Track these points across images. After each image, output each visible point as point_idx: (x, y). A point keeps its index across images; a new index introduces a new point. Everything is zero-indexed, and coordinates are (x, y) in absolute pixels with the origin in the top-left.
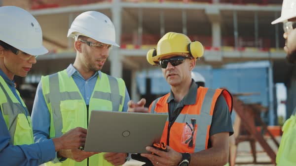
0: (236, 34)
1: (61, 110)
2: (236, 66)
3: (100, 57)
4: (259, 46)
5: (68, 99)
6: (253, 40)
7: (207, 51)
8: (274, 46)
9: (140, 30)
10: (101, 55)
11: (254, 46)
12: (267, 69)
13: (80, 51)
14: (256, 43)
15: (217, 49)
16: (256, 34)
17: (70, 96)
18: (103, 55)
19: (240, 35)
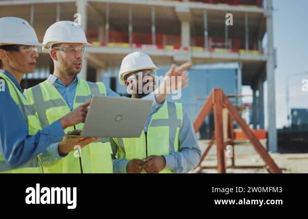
0: (206, 33)
1: (48, 117)
2: (205, 67)
3: (75, 60)
4: (228, 47)
5: (52, 107)
6: (223, 41)
7: (176, 51)
8: (244, 48)
9: (107, 27)
10: (75, 57)
11: (224, 47)
12: (236, 70)
13: (57, 60)
14: (226, 44)
15: (186, 49)
16: (226, 35)
17: (54, 103)
18: (77, 57)
19: (209, 35)
